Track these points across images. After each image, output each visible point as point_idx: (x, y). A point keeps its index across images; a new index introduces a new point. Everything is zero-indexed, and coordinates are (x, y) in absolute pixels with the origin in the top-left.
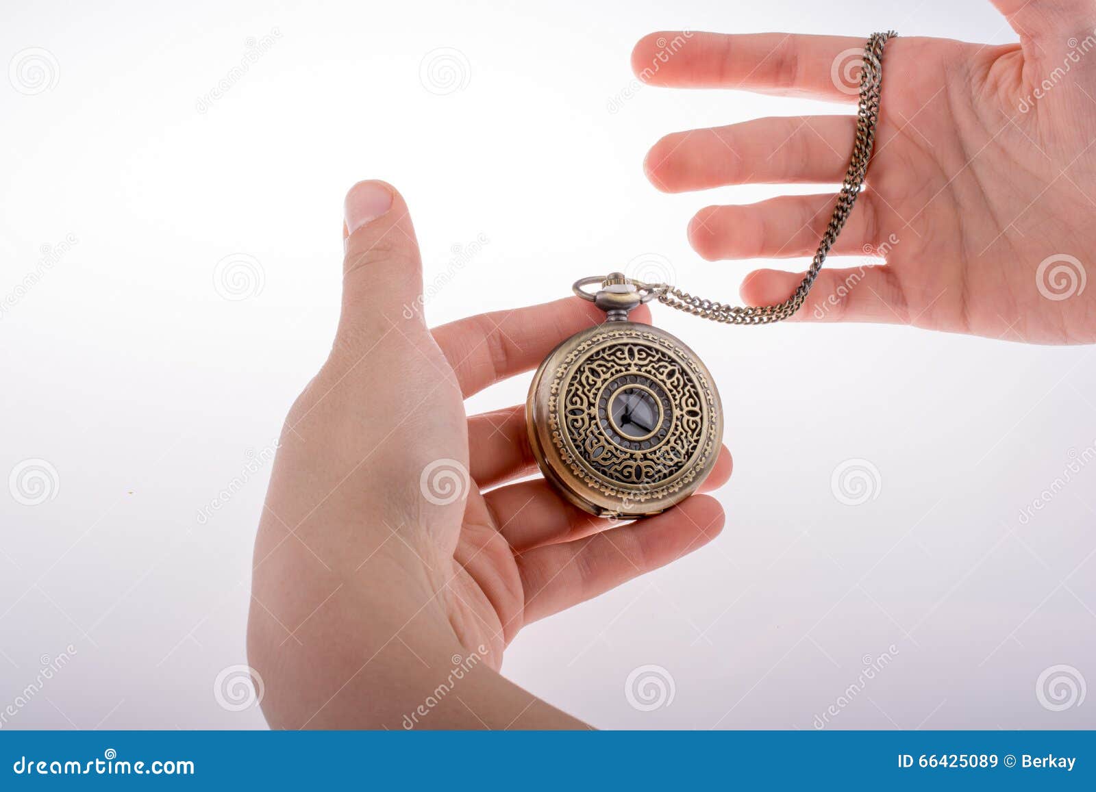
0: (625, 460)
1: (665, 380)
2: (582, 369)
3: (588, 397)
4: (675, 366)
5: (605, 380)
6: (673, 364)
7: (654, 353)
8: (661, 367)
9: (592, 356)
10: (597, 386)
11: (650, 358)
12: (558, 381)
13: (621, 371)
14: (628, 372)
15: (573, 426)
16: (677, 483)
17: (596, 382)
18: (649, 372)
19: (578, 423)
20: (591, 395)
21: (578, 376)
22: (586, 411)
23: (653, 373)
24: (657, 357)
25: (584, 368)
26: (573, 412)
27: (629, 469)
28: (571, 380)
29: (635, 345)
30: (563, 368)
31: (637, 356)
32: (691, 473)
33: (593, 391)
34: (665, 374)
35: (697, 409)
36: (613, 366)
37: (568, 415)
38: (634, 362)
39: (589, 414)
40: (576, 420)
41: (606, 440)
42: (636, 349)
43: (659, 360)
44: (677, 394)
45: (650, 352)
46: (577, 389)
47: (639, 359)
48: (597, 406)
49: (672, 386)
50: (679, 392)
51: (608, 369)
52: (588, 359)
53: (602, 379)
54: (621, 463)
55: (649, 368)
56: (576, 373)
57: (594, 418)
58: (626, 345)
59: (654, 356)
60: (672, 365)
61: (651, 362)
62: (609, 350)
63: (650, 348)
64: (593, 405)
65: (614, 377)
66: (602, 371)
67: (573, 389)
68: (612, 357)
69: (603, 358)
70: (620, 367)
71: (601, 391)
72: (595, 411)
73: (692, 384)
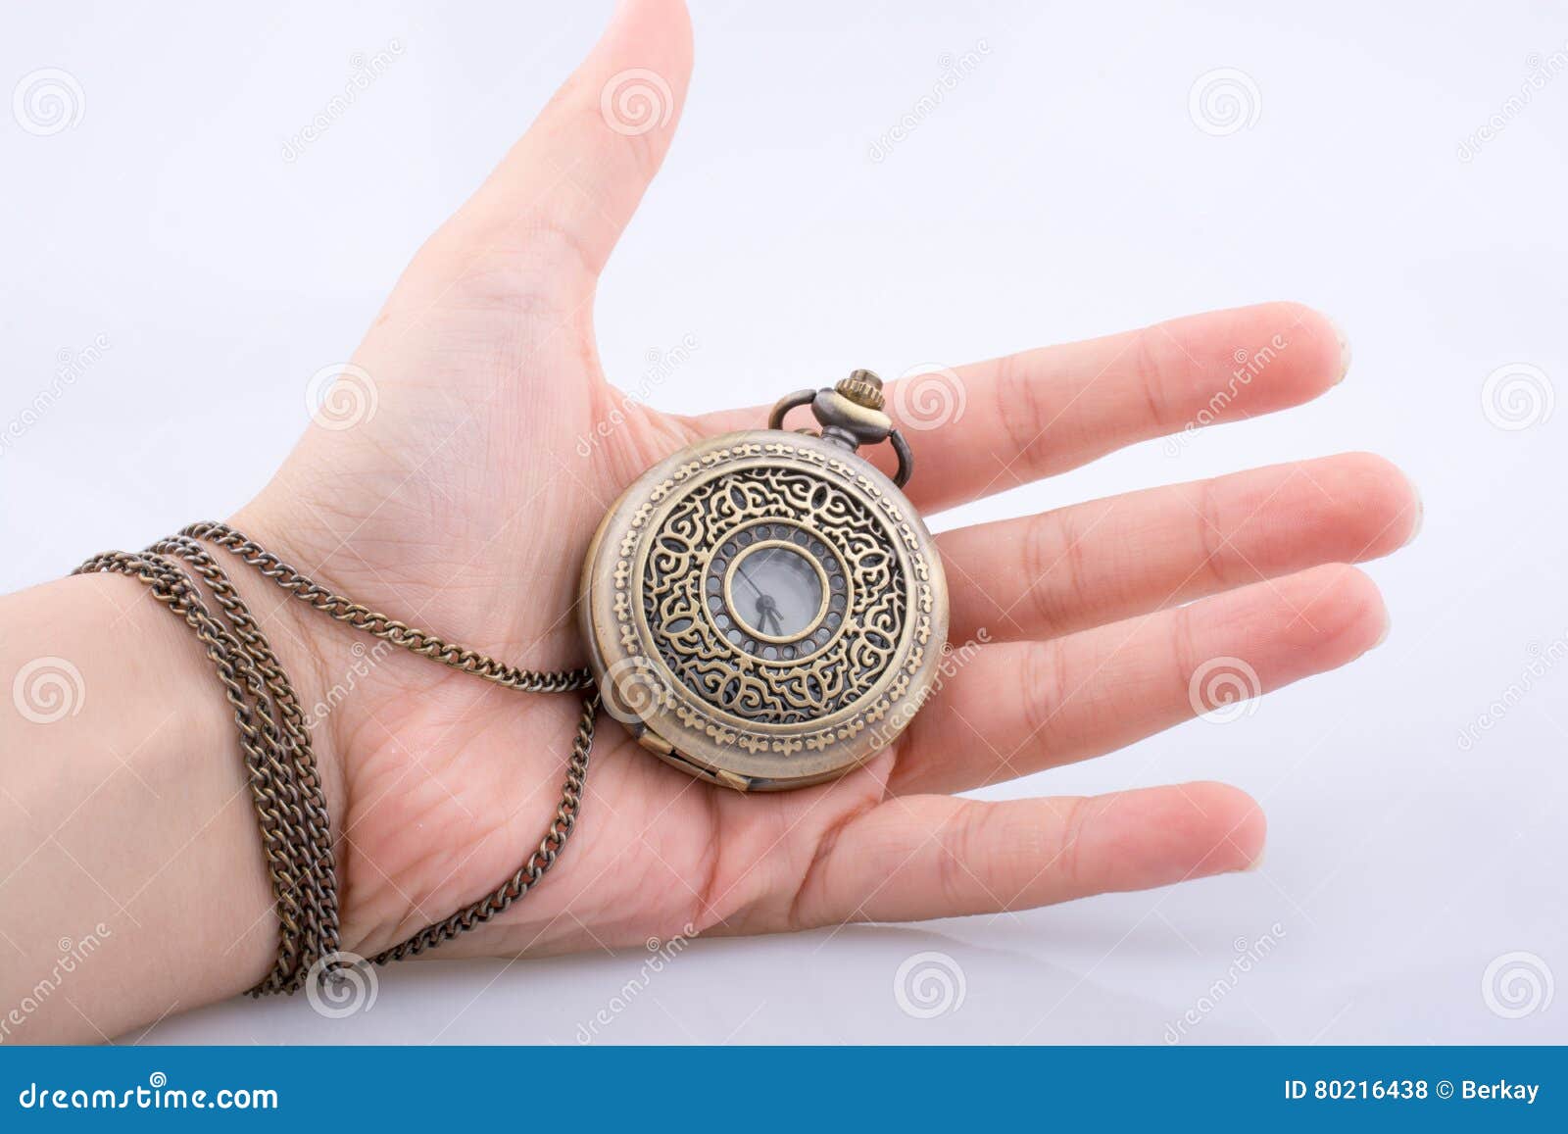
0: (721, 659)
1: (857, 564)
2: (721, 484)
3: (707, 529)
4: (887, 551)
5: (751, 516)
6: (886, 546)
7: (861, 515)
8: (860, 540)
9: (750, 470)
10: (731, 520)
11: (849, 518)
12: (672, 483)
13: (785, 514)
14: (798, 522)
15: (658, 564)
16: (793, 741)
17: (732, 513)
18: (835, 539)
19: (667, 563)
20: (713, 529)
21: (709, 491)
22: (692, 550)
23: (840, 543)
24: (863, 522)
25: (726, 483)
26: (669, 542)
27: (718, 677)
28: (694, 493)
29: (834, 486)
30: (690, 467)
31: (828, 503)
32: (825, 735)
33: (722, 524)
34: (861, 555)
35: (891, 637)
36: (776, 501)
37: (659, 543)
38: (817, 511)
39: (694, 557)
40: (668, 558)
41: (701, 611)
42: (831, 494)
43: (863, 528)
44: (865, 595)
45: (853, 508)
46: (696, 510)
47: (829, 511)
48: (714, 550)
49: (865, 580)
50: (870, 594)
51: (768, 502)
52: (741, 472)
53: (746, 512)
54: (709, 660)
55: (837, 532)
56: (709, 484)
57: (699, 567)
58: (818, 479)
59: (857, 519)
60: (881, 548)
61: (847, 524)
62: (784, 475)
63: (857, 503)
64: (709, 546)
65: (767, 519)
66: (754, 500)
67: (690, 506)
68: (784, 488)
69: (766, 483)
70: (788, 508)
71: (734, 530)
72: (706, 556)
73: (902, 594)
